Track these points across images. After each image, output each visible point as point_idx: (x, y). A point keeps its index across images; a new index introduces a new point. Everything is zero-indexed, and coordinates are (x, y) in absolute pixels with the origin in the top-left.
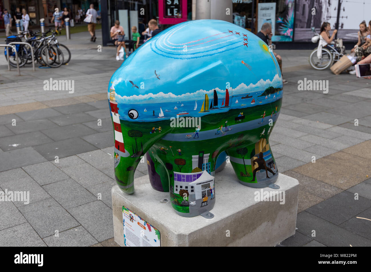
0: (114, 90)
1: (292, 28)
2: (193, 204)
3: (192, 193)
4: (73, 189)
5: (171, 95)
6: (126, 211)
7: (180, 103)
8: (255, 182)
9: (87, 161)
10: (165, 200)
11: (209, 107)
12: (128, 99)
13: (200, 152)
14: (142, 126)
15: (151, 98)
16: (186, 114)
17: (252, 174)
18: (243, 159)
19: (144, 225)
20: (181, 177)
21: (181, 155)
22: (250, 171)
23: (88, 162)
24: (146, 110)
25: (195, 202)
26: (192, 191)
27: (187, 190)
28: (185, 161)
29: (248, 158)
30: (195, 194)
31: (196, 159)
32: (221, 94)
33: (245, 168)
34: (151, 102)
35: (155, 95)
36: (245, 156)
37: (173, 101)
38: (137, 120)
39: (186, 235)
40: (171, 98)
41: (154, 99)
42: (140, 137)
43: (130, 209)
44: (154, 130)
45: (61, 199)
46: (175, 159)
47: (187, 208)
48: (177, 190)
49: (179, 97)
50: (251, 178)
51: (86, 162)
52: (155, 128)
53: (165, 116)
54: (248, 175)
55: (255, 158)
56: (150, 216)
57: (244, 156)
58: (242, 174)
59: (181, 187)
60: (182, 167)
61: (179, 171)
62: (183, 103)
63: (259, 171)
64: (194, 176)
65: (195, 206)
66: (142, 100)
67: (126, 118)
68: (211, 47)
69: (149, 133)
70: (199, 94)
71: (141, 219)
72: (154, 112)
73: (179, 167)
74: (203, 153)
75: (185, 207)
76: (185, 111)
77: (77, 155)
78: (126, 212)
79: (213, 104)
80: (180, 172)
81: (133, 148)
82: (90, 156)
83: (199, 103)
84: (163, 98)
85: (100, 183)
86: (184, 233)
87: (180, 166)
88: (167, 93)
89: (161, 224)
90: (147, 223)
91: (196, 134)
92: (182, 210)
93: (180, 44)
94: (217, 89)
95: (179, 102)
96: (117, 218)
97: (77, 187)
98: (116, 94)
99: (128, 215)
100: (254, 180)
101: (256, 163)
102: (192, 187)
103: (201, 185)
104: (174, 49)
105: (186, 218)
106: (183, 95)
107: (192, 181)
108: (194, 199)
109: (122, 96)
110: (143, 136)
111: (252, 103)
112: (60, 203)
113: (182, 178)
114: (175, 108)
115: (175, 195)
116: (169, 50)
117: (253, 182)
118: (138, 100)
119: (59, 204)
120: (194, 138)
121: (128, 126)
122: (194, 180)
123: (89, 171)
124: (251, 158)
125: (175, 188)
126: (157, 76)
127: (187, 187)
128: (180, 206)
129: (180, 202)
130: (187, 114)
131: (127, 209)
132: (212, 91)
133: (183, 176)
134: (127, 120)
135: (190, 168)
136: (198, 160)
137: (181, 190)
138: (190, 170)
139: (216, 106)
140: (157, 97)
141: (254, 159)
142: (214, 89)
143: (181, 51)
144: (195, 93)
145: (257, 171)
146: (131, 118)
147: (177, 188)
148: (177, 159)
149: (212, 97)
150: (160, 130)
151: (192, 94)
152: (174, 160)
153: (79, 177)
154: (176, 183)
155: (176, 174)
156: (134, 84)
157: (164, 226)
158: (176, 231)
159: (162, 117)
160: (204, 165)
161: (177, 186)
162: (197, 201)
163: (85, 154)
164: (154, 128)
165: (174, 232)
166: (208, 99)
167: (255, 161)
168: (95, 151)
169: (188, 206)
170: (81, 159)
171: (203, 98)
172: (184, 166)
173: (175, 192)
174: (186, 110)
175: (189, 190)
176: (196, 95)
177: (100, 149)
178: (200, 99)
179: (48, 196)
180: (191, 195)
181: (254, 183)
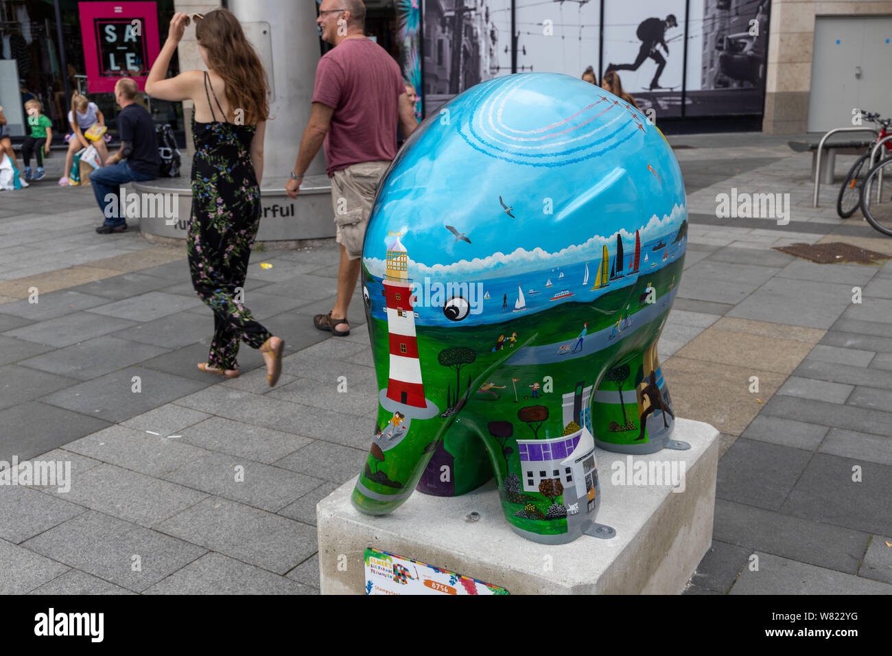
0: (404, 253)
1: (419, 96)
2: (574, 511)
3: (569, 485)
4: (118, 537)
5: (540, 253)
6: (381, 560)
7: (557, 272)
8: (643, 440)
9: (103, 460)
10: (474, 514)
11: (609, 275)
12: (446, 272)
13: (578, 384)
14: (477, 336)
15: (499, 264)
16: (567, 295)
17: (639, 423)
18: (618, 392)
19: (449, 584)
20: (539, 449)
21: (537, 397)
22: (635, 419)
23: (109, 460)
24: (489, 296)
25: (577, 504)
26: (569, 479)
27: (558, 479)
28: (546, 409)
29: (630, 387)
30: (575, 487)
31: (571, 402)
32: (629, 242)
33: (622, 412)
34: (500, 274)
35: (508, 256)
36: (624, 382)
37: (543, 267)
38: (466, 321)
39: (592, 585)
40: (539, 260)
41: (507, 265)
42: (469, 363)
43: (394, 552)
44: (502, 343)
45: (103, 568)
46: (519, 408)
47: (563, 520)
48: (531, 483)
49: (556, 256)
50: (637, 433)
51: (103, 462)
52: (505, 336)
53: (528, 305)
54: (628, 427)
55: (644, 385)
56: (472, 557)
57: (622, 383)
58: (614, 427)
59: (543, 474)
60: (539, 427)
61: (534, 436)
62: (562, 269)
63: (652, 414)
64: (569, 442)
65: (577, 513)
66: (479, 272)
67: (438, 320)
68: (595, 134)
69: (491, 351)
70: (592, 245)
71: (437, 569)
72: (505, 298)
73: (530, 426)
74: (583, 385)
75: (557, 521)
76: (566, 290)
77: (63, 447)
78: (379, 563)
79: (615, 266)
80: (537, 438)
81: (449, 394)
82: (103, 446)
83: (593, 265)
84: (524, 262)
85: (182, 508)
86: (586, 582)
87: (534, 423)
88: (532, 251)
89: (511, 571)
90: (463, 577)
91: (578, 344)
92: (551, 529)
93: (533, 131)
94: (623, 232)
95: (555, 269)
96: (341, 584)
97: (127, 529)
98: (411, 263)
99: (388, 569)
100: (642, 436)
101: (646, 396)
102: (568, 470)
103: (582, 462)
104: (526, 143)
105: (559, 546)
106: (563, 251)
107: (566, 457)
108: (574, 500)
109: (430, 265)
110: (477, 360)
111: (664, 260)
112: (110, 579)
113: (543, 452)
114: (548, 284)
115: (529, 496)
116: (516, 146)
117: (640, 441)
118: (471, 272)
119: (107, 581)
120: (574, 352)
121: (442, 339)
122: (570, 451)
123: (127, 484)
124: (636, 387)
125: (525, 479)
126: (507, 210)
127: (556, 473)
128: (545, 520)
129: (543, 510)
130: (569, 297)
131: (384, 553)
132: (614, 238)
133: (545, 447)
134: (439, 324)
135: (559, 425)
136: (573, 404)
137: (542, 481)
138: (559, 431)
139: (620, 272)
140: (512, 261)
141: (643, 388)
142: (616, 233)
143: (542, 146)
144: (585, 244)
145: (649, 415)
146: (450, 319)
147: (530, 478)
148: (525, 408)
149: (613, 252)
150: (512, 342)
151: (580, 246)
152: (517, 412)
153: (112, 503)
154: (527, 466)
155: (525, 445)
156: (459, 232)
157: (524, 574)
158: (565, 581)
159: (521, 308)
160: (583, 414)
161: (530, 474)
162: (580, 501)
163: (83, 441)
164: (502, 338)
165: (560, 583)
166: (607, 257)
167: (644, 392)
168: (108, 430)
169: (565, 516)
170: (81, 457)
171: (599, 256)
172: (544, 422)
173: (527, 488)
174: (568, 286)
175: (563, 476)
176: (587, 250)
177: (118, 424)
178: (594, 258)
179: (57, 568)
180: (568, 489)
181: (643, 442)
